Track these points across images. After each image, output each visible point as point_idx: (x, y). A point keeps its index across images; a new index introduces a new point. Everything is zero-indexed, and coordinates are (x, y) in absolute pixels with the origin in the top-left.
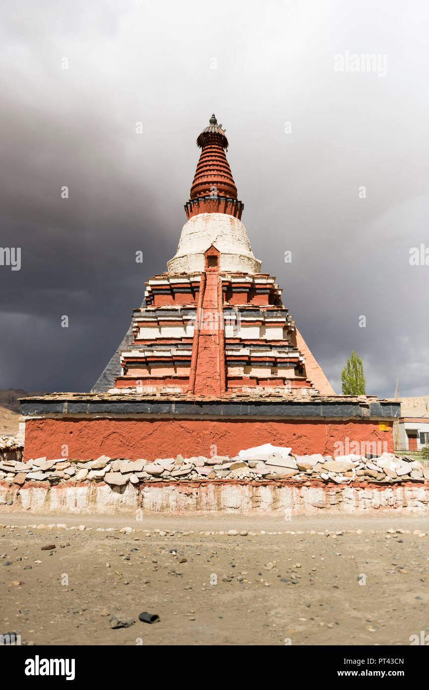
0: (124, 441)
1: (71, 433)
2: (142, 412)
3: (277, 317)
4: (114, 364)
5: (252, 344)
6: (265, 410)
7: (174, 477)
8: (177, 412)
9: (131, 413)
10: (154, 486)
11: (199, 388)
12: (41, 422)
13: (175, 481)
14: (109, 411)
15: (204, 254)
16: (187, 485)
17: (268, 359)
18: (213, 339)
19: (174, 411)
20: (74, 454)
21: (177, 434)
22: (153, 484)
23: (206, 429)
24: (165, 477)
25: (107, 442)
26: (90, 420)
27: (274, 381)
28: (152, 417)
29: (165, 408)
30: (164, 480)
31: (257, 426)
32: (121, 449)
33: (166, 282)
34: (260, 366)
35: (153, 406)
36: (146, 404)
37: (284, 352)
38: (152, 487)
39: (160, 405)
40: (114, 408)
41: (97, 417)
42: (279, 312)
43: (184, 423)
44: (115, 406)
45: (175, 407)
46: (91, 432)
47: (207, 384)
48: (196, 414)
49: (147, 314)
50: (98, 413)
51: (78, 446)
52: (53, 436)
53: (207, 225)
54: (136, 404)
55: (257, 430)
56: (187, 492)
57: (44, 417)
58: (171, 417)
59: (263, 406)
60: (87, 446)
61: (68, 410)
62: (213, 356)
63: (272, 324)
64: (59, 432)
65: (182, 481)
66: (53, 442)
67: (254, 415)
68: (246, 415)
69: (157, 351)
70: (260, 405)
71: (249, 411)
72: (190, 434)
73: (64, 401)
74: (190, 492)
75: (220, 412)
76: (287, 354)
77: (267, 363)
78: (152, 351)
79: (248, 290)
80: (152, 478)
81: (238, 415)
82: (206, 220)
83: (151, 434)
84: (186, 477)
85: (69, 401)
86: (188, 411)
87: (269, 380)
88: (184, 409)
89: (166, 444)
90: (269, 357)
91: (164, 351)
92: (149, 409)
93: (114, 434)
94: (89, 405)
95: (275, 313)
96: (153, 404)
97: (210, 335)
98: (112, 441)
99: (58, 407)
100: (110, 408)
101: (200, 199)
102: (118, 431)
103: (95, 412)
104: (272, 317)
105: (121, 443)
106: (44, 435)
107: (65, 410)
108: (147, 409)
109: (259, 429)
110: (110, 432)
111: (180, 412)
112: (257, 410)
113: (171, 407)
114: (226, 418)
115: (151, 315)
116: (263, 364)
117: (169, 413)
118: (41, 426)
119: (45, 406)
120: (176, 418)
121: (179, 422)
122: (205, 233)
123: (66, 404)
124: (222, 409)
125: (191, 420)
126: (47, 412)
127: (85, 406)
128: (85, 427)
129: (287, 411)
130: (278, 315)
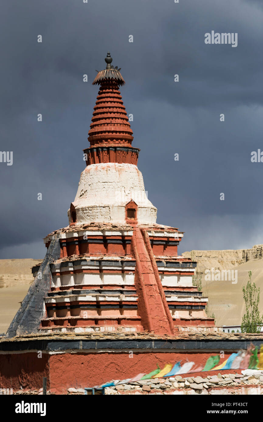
0: (119, 368)
1: (82, 364)
2: (133, 348)
3: (189, 268)
4: (37, 302)
5: (175, 291)
6: (211, 345)
7: (225, 384)
8: (155, 348)
9: (126, 348)
10: (217, 389)
11: (156, 329)
12: (61, 356)
13: (226, 386)
14: (111, 347)
15: (125, 207)
16: (232, 388)
17: (188, 304)
18: (155, 289)
19: (153, 347)
20: (85, 379)
21: (154, 363)
22: (215, 388)
23: (172, 359)
24: (220, 384)
25: (108, 370)
26: (95, 354)
27: (195, 321)
28: (138, 351)
29: (148, 345)
30: (220, 386)
31: (205, 357)
32: (117, 374)
33: (100, 233)
34: (182, 309)
35: (140, 343)
36: (136, 342)
37: (198, 298)
38: (215, 390)
39: (145, 342)
40: (114, 345)
41: (101, 351)
42: (192, 264)
43: (158, 355)
44: (115, 343)
45: (154, 344)
46: (96, 363)
47: (161, 326)
48: (168, 349)
49: (92, 263)
50: (103, 349)
51: (88, 373)
52: (69, 366)
53: (121, 176)
54: (129, 342)
55: (205, 360)
56: (232, 392)
57: (64, 352)
58: (150, 351)
59: (210, 343)
60: (94, 373)
61: (83, 347)
62: (158, 303)
63: (185, 274)
64: (74, 363)
65: (229, 386)
66: (70, 371)
67: (204, 349)
68: (199, 349)
69: (108, 296)
70: (208, 342)
71: (201, 346)
72: (162, 363)
73: (79, 340)
74: (234, 391)
75: (183, 347)
76: (200, 299)
77: (187, 307)
78: (105, 297)
79: (164, 243)
80: (215, 385)
81: (195, 349)
82: (119, 171)
83: (137, 363)
84: (231, 384)
85: (83, 340)
86: (162, 347)
87: (191, 321)
88: (160, 345)
89: (147, 370)
90: (189, 302)
91: (113, 296)
92: (138, 345)
93: (112, 364)
94: (97, 343)
95: (188, 264)
96: (140, 342)
97: (152, 285)
98: (110, 369)
99: (75, 345)
100: (111, 345)
101: (110, 149)
102: (115, 361)
103: (101, 348)
104: (186, 268)
105: (116, 370)
106: (63, 366)
107: (81, 347)
108: (136, 346)
109: (205, 359)
110: (109, 362)
111: (157, 347)
112: (206, 346)
113: (151, 344)
114: (185, 351)
115: (95, 264)
116: (184, 307)
117: (150, 348)
118: (61, 359)
119: (66, 344)
120: (153, 351)
121: (155, 354)
122: (119, 184)
123: (81, 342)
124: (184, 345)
125: (163, 353)
126: (68, 349)
127: (94, 344)
128: (92, 359)
129: (224, 346)
130: (191, 266)
